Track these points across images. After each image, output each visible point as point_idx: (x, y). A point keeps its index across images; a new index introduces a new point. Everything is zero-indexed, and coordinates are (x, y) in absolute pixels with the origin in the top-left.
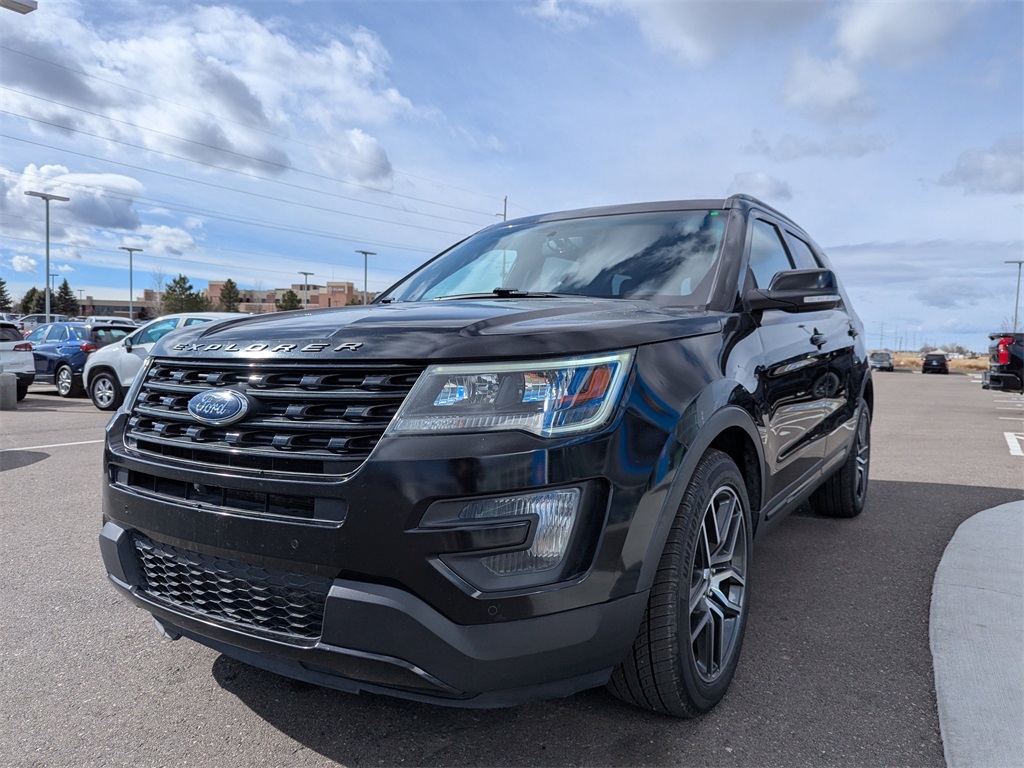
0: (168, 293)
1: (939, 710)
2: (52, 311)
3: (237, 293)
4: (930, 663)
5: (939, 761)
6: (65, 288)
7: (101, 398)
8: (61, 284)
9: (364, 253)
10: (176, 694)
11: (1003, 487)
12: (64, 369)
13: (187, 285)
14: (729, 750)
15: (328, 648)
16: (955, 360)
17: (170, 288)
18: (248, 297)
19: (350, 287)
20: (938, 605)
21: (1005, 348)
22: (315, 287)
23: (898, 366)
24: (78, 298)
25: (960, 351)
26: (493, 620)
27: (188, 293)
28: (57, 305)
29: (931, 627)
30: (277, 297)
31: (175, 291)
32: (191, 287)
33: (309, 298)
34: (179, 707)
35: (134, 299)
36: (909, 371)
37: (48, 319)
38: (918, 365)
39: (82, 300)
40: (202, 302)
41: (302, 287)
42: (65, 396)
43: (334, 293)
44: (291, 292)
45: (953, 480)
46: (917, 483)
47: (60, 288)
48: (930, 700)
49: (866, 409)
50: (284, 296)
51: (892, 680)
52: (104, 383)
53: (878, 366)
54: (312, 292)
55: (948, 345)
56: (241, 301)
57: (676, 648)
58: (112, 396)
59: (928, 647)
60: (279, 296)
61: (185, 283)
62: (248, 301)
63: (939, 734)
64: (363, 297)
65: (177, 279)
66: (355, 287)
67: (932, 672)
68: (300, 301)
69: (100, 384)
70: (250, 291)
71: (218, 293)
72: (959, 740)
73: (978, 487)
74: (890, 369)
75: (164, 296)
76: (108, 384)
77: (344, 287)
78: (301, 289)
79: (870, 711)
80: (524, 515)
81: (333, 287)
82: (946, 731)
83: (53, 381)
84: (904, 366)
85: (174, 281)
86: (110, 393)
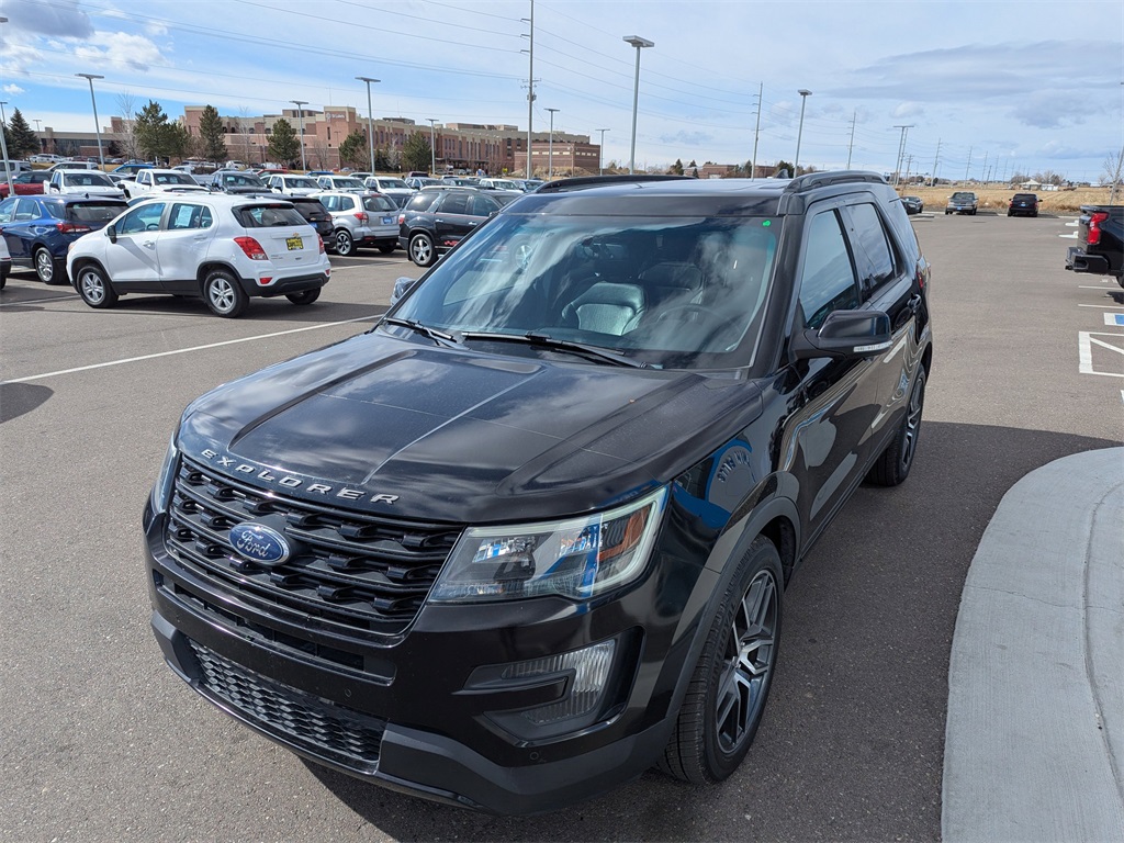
0: (140, 125)
1: (945, 763)
2: (10, 158)
3: (219, 122)
4: (945, 700)
5: (935, 826)
6: (18, 119)
7: (91, 294)
8: (12, 114)
9: (366, 80)
10: (242, 756)
11: (1062, 430)
12: (42, 252)
13: (161, 114)
14: (748, 817)
15: (386, 776)
16: (1048, 196)
17: (142, 118)
18: (232, 126)
19: (352, 113)
20: (965, 618)
21: (1097, 225)
22: (311, 113)
23: (982, 207)
24: (36, 130)
25: (1056, 181)
26: (535, 763)
27: (162, 123)
28: (14, 142)
29: (954, 646)
30: (267, 127)
31: (146, 121)
32: (165, 117)
33: (304, 127)
34: (247, 773)
35: (102, 131)
36: (994, 214)
37: (7, 167)
38: (1004, 206)
39: (39, 132)
40: (180, 135)
41: (295, 113)
42: (48, 283)
43: (333, 120)
44: (283, 121)
45: (1008, 421)
46: (970, 425)
47: (12, 119)
48: (937, 749)
49: (923, 373)
50: (275, 126)
51: (906, 723)
52: (91, 277)
53: (959, 208)
54: (308, 120)
55: (1043, 174)
56: (225, 130)
57: (703, 746)
58: (102, 292)
59: (946, 678)
60: (270, 124)
61: (157, 111)
62: (233, 131)
63: (940, 793)
64: (367, 126)
65: (148, 107)
66: (358, 112)
67: (946, 712)
68: (294, 132)
69: (87, 278)
70: (235, 118)
71: (198, 123)
72: (956, 802)
73: (1034, 432)
74: (972, 212)
75: (135, 129)
76: (96, 279)
77: (344, 113)
78: (294, 116)
79: (881, 765)
80: (561, 671)
81: (331, 113)
82: (947, 790)
83: (31, 264)
84: (989, 207)
85: (145, 109)
86: (100, 289)
